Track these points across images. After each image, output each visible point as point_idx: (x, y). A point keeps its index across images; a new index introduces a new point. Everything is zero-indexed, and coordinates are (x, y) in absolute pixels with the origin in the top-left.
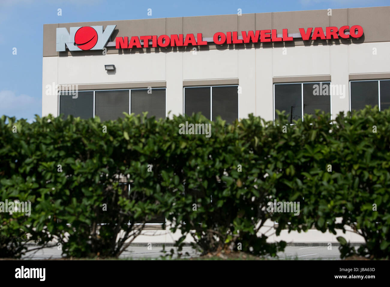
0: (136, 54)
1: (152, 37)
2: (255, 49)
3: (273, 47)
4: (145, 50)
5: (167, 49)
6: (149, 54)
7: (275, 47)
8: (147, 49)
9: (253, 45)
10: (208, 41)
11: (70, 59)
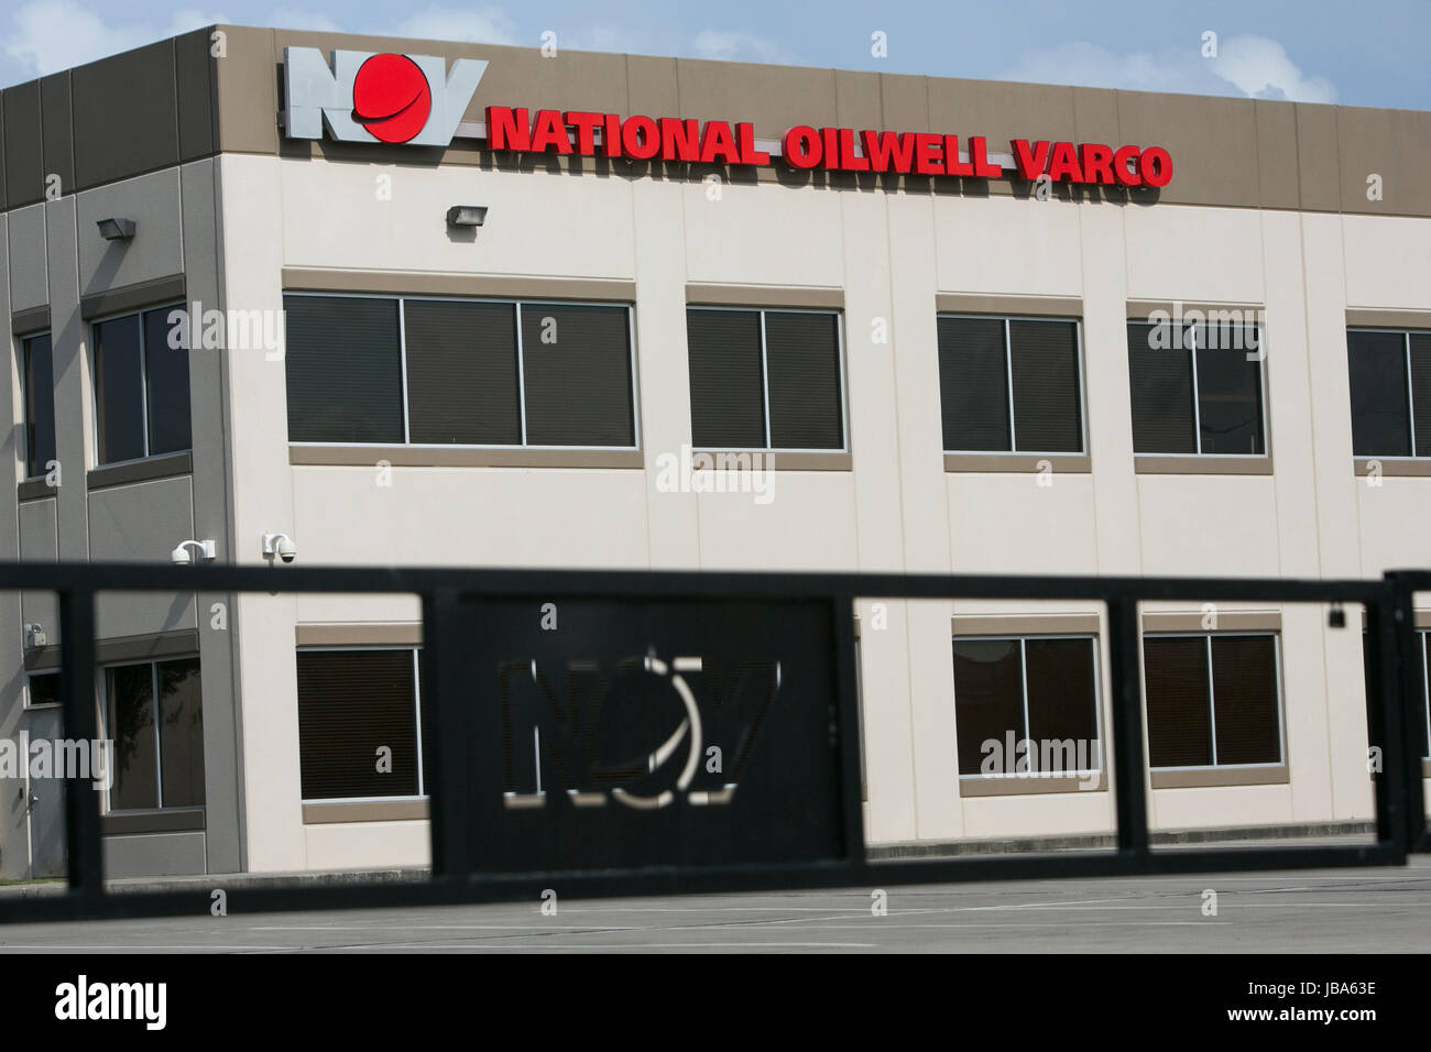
0: (536, 172)
1: (605, 117)
2: (886, 193)
3: (933, 194)
4: (564, 161)
5: (630, 166)
6: (576, 178)
7: (939, 191)
8: (570, 160)
9: (879, 182)
10: (771, 154)
11: (318, 168)
